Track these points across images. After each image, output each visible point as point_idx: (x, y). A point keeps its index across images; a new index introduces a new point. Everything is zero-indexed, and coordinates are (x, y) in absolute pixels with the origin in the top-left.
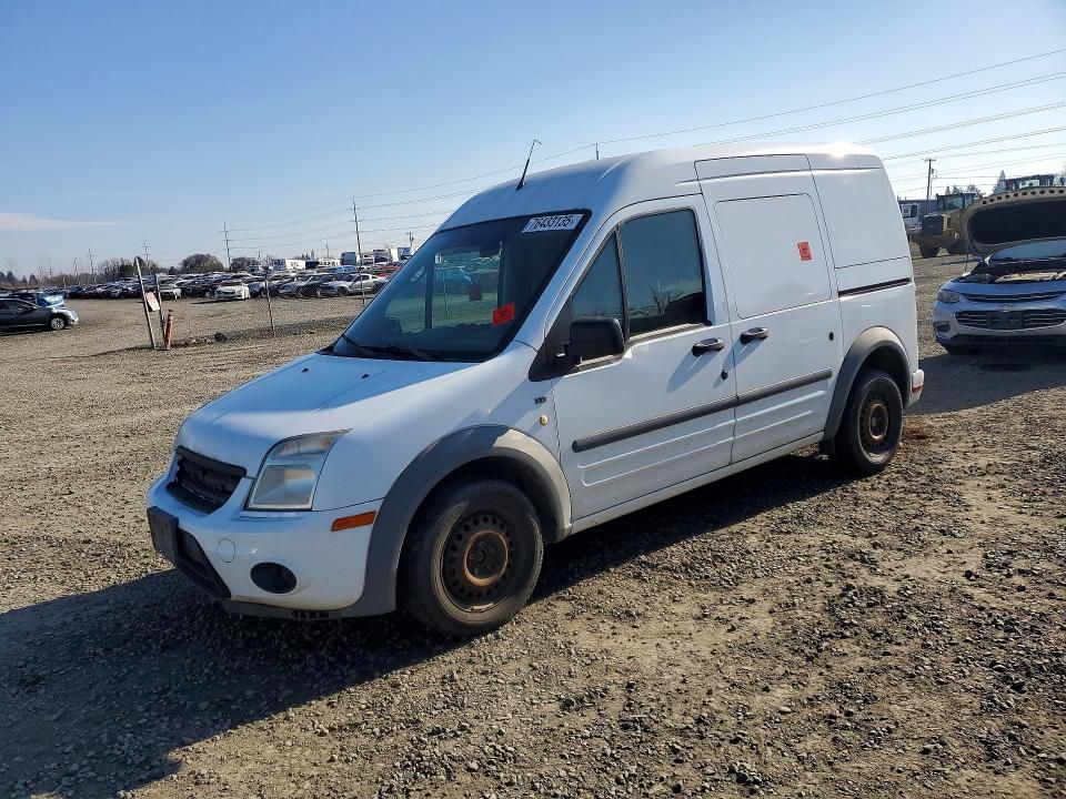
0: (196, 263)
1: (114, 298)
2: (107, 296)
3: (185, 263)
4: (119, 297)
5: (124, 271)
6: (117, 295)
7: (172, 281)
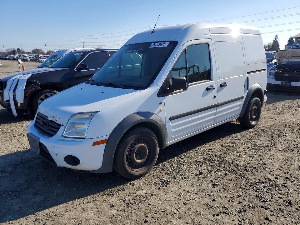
0: (36, 51)
1: (11, 60)
2: (9, 59)
3: (33, 51)
4: (12, 60)
5: (14, 52)
6: (12, 59)
7: (28, 56)
